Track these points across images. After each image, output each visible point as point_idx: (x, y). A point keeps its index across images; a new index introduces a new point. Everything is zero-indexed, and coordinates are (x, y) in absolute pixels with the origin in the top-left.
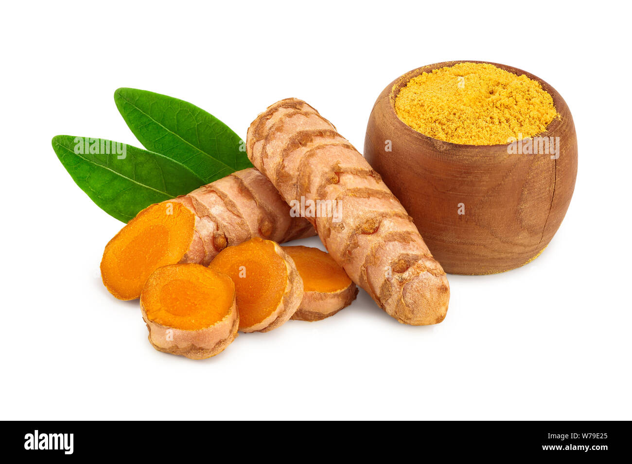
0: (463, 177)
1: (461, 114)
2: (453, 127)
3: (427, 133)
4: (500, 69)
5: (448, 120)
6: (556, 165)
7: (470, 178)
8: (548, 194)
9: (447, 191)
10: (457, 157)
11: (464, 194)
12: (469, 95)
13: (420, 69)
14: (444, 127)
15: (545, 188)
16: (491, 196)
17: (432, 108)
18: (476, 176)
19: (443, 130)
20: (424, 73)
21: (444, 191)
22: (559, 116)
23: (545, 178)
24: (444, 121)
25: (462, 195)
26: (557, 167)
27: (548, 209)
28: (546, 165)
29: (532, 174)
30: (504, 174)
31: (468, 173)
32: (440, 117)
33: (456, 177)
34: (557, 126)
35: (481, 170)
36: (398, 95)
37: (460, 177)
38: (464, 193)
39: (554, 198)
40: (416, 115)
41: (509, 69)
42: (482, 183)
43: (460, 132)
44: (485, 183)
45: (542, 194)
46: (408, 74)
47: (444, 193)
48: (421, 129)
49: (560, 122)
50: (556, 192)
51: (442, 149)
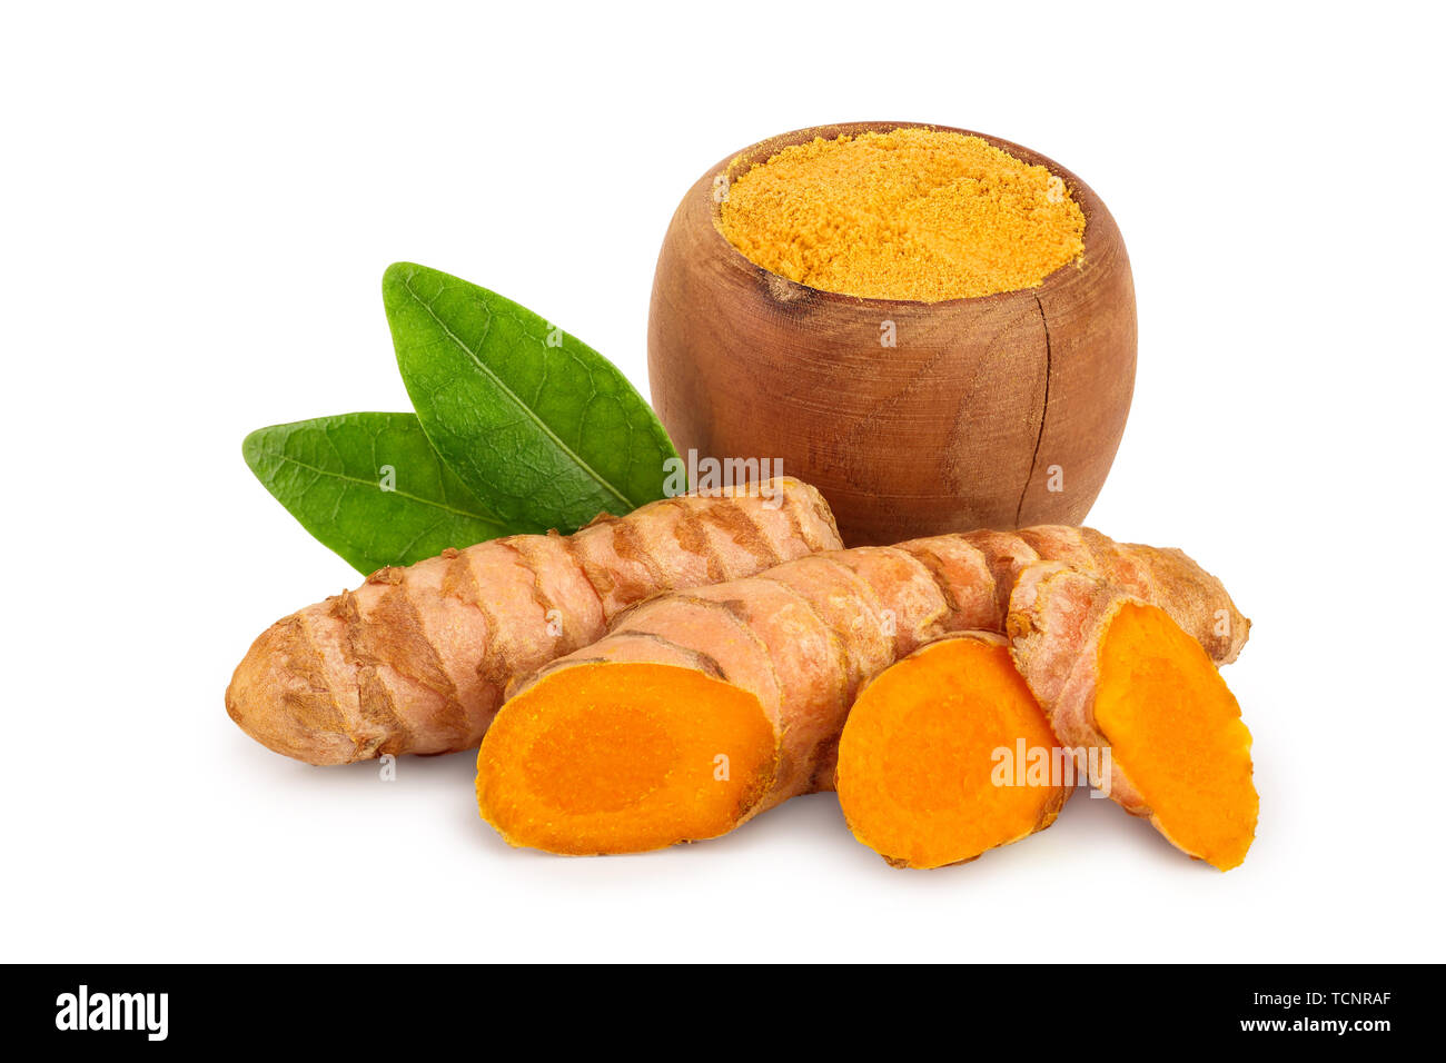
0: (820, 367)
1: (849, 228)
2: (824, 254)
3: (767, 261)
4: (996, 149)
5: (820, 240)
6: (1049, 367)
7: (836, 370)
8: (1024, 432)
9: (786, 395)
10: (813, 319)
11: (821, 406)
12: (885, 188)
13: (812, 130)
14: (807, 253)
15: (1018, 417)
16: (883, 418)
17: (798, 210)
18: (849, 367)
19: (804, 259)
20: (817, 139)
21: (780, 395)
22: (1080, 260)
23: (1017, 393)
24: (812, 239)
25: (815, 408)
26: (1051, 371)
27: (1024, 468)
28: (1021, 362)
29: (985, 378)
30: (914, 370)
31: (833, 358)
32: (804, 231)
33: (806, 364)
34: (1066, 280)
35: (862, 354)
36: (740, 178)
37: (815, 365)
38: (822, 403)
39: (1042, 443)
40: (760, 223)
41: (1016, 151)
42: (861, 386)
43: (836, 266)
44: (868, 385)
45: (1009, 429)
46: (782, 137)
47: (780, 398)
48: (758, 252)
49: (1078, 271)
50: (1048, 431)
51: (784, 298)
